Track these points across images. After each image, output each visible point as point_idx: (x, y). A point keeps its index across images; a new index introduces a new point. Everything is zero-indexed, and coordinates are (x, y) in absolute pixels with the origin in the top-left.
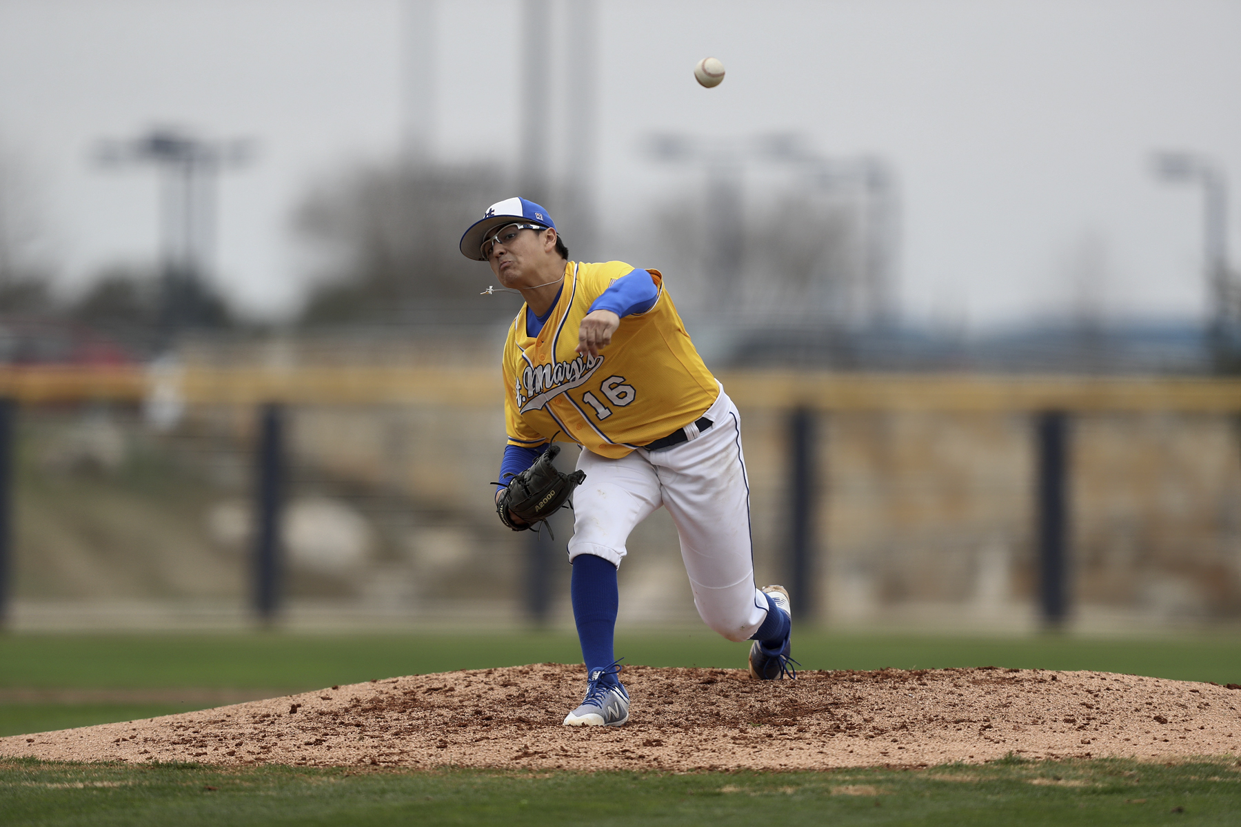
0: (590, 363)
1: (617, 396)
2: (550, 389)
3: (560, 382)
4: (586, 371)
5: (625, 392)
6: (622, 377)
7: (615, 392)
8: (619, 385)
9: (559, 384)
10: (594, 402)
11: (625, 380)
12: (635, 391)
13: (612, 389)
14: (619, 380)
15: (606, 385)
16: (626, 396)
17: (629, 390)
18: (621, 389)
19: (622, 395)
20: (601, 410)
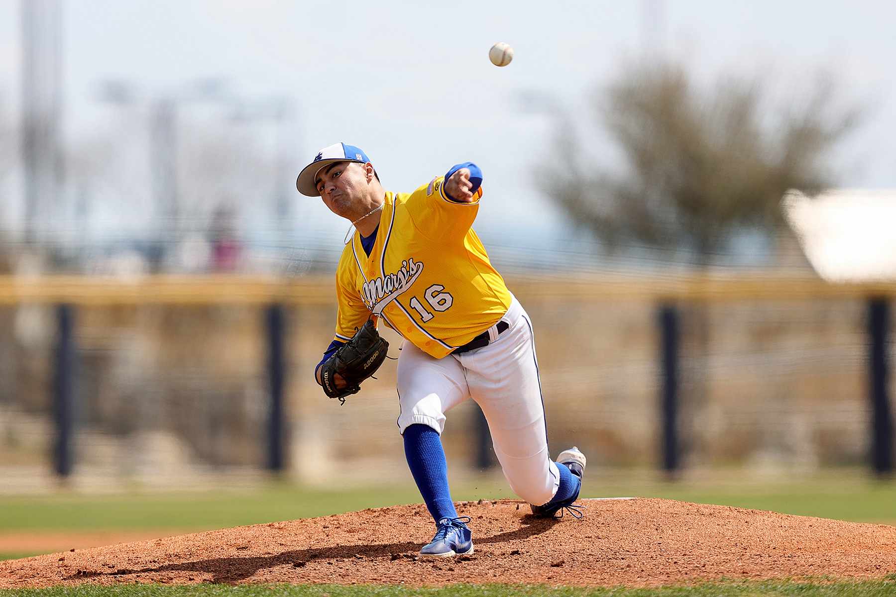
0: (413, 270)
1: (438, 303)
2: (382, 299)
3: (390, 291)
4: (410, 278)
5: (445, 299)
6: (442, 286)
7: (437, 299)
8: (440, 292)
9: (390, 293)
10: (419, 307)
11: (444, 288)
12: (453, 298)
13: (434, 297)
14: (440, 288)
15: (429, 292)
16: (445, 302)
17: (448, 298)
18: (441, 296)
19: (442, 302)
20: (425, 314)
